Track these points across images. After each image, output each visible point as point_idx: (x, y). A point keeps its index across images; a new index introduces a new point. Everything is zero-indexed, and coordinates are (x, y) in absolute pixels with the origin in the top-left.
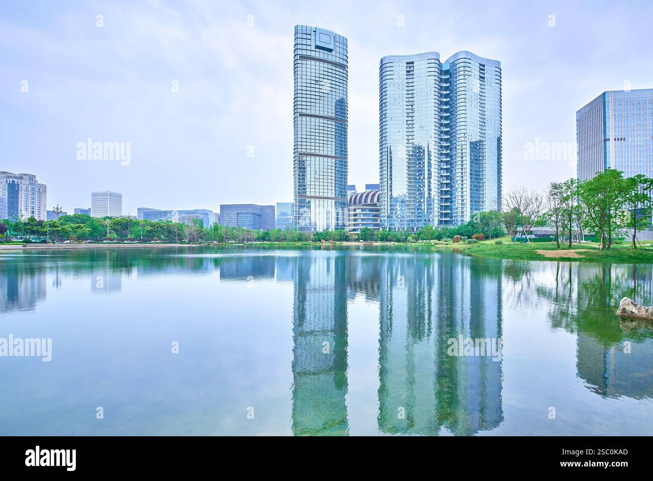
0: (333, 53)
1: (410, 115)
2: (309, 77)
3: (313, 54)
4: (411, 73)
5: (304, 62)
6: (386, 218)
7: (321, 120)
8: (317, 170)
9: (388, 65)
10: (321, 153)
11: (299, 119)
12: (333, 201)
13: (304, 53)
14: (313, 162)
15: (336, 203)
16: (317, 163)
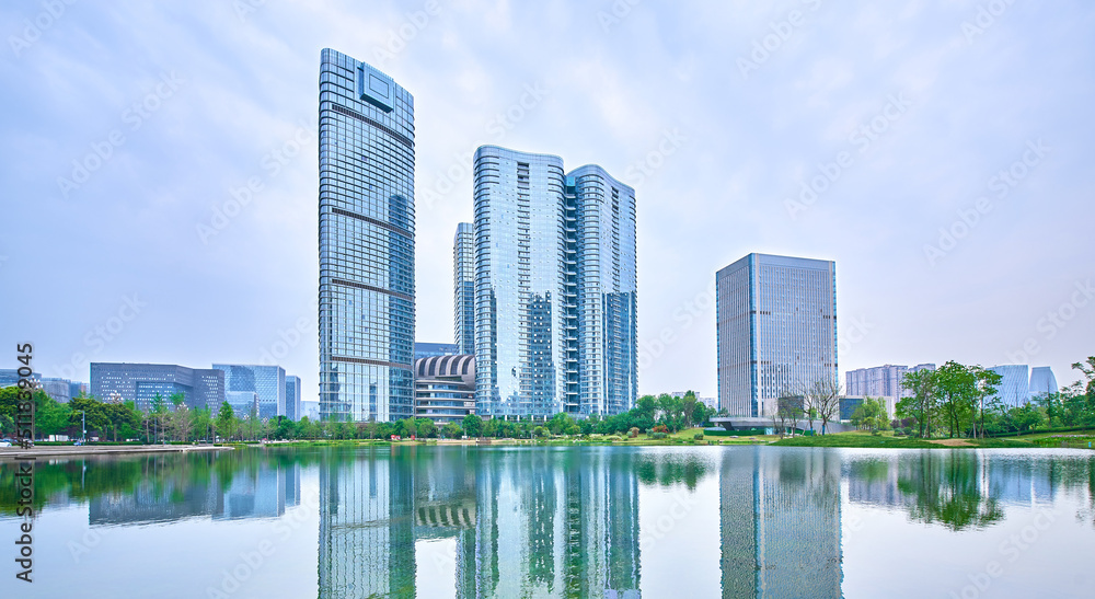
0: (392, 114)
1: (525, 243)
2: (350, 147)
3: (357, 108)
4: (524, 180)
5: (340, 117)
6: (489, 401)
7: (373, 227)
8: (366, 312)
9: (491, 160)
10: (373, 283)
11: (333, 217)
12: (387, 368)
13: (341, 101)
14: (358, 299)
15: (391, 372)
16: (366, 300)
